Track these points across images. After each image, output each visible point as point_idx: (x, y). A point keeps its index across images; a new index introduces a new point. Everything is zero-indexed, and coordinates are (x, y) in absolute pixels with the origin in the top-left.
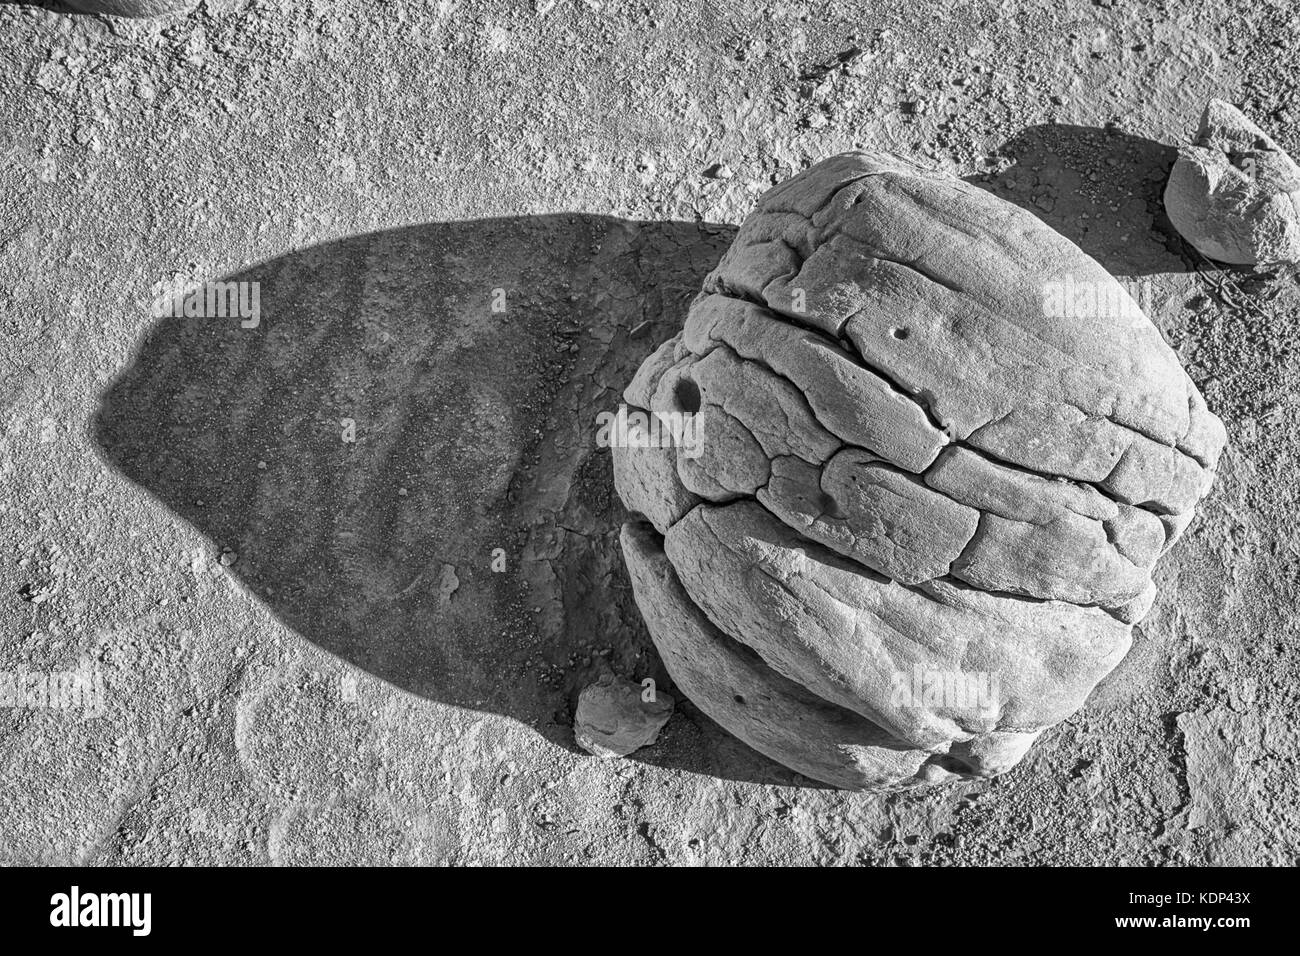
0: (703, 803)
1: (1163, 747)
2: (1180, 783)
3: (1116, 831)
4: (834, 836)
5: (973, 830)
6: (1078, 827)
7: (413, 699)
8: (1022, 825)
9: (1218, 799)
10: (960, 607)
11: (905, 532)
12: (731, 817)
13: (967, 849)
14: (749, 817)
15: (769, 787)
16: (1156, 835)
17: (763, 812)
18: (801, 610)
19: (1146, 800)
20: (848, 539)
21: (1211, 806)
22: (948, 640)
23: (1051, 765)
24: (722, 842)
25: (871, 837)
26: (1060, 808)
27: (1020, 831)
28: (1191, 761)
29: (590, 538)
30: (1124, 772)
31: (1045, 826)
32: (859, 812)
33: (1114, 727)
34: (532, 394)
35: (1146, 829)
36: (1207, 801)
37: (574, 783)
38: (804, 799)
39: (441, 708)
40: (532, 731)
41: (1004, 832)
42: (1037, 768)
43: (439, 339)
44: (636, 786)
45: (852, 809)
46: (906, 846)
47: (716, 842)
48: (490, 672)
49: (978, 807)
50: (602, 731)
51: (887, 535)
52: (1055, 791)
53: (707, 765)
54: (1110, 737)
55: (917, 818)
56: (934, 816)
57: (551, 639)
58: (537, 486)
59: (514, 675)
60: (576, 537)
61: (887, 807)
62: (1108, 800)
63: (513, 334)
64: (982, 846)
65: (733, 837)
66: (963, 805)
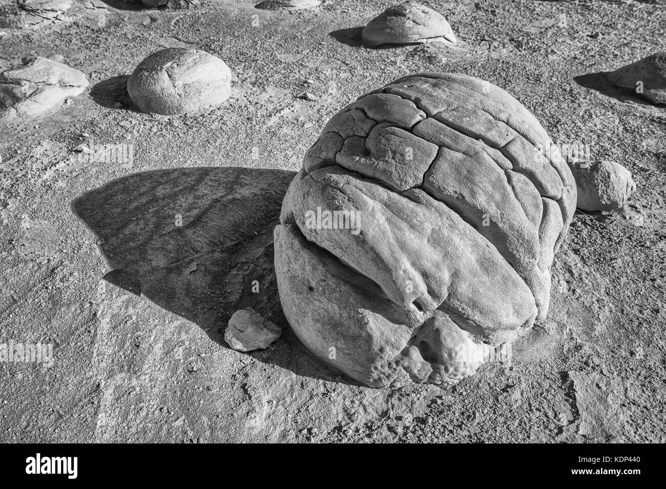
0: (282, 385)
1: (560, 387)
2: (572, 407)
3: (530, 428)
4: (353, 411)
5: (438, 416)
6: (505, 423)
7: (152, 304)
8: (469, 417)
9: (598, 419)
10: (428, 206)
11: (401, 155)
12: (295, 394)
13: (434, 427)
14: (306, 395)
15: (321, 381)
16: (557, 434)
17: (315, 393)
18: (346, 200)
19: (551, 414)
20: (374, 163)
21: (594, 423)
22: (421, 223)
23: (489, 384)
24: (286, 405)
25: (375, 415)
26: (494, 410)
27: (468, 420)
28: (579, 395)
29: (264, 269)
30: (536, 396)
31: (484, 419)
32: (370, 400)
33: (529, 372)
34: (259, 220)
35: (551, 431)
36: (591, 419)
37: (215, 357)
38: (340, 389)
39: (164, 311)
40: (204, 332)
41: (458, 420)
42: (481, 385)
43: (227, 195)
44: (248, 368)
45: (366, 398)
46: (395, 421)
47: (283, 405)
48: (195, 304)
49: (442, 404)
50: (239, 330)
51: (393, 158)
52: (491, 400)
53: (290, 364)
54: (527, 377)
55: (404, 407)
56: (415, 406)
57: (230, 303)
58: (248, 250)
59: (205, 310)
60: (258, 268)
61: (388, 400)
62: (525, 410)
63: (258, 199)
64: (443, 426)
65: (294, 403)
66: (434, 401)
